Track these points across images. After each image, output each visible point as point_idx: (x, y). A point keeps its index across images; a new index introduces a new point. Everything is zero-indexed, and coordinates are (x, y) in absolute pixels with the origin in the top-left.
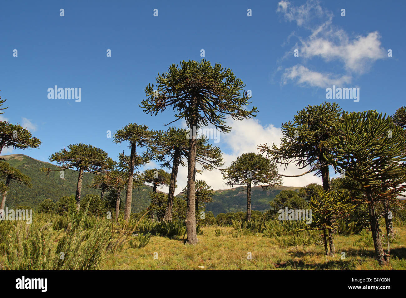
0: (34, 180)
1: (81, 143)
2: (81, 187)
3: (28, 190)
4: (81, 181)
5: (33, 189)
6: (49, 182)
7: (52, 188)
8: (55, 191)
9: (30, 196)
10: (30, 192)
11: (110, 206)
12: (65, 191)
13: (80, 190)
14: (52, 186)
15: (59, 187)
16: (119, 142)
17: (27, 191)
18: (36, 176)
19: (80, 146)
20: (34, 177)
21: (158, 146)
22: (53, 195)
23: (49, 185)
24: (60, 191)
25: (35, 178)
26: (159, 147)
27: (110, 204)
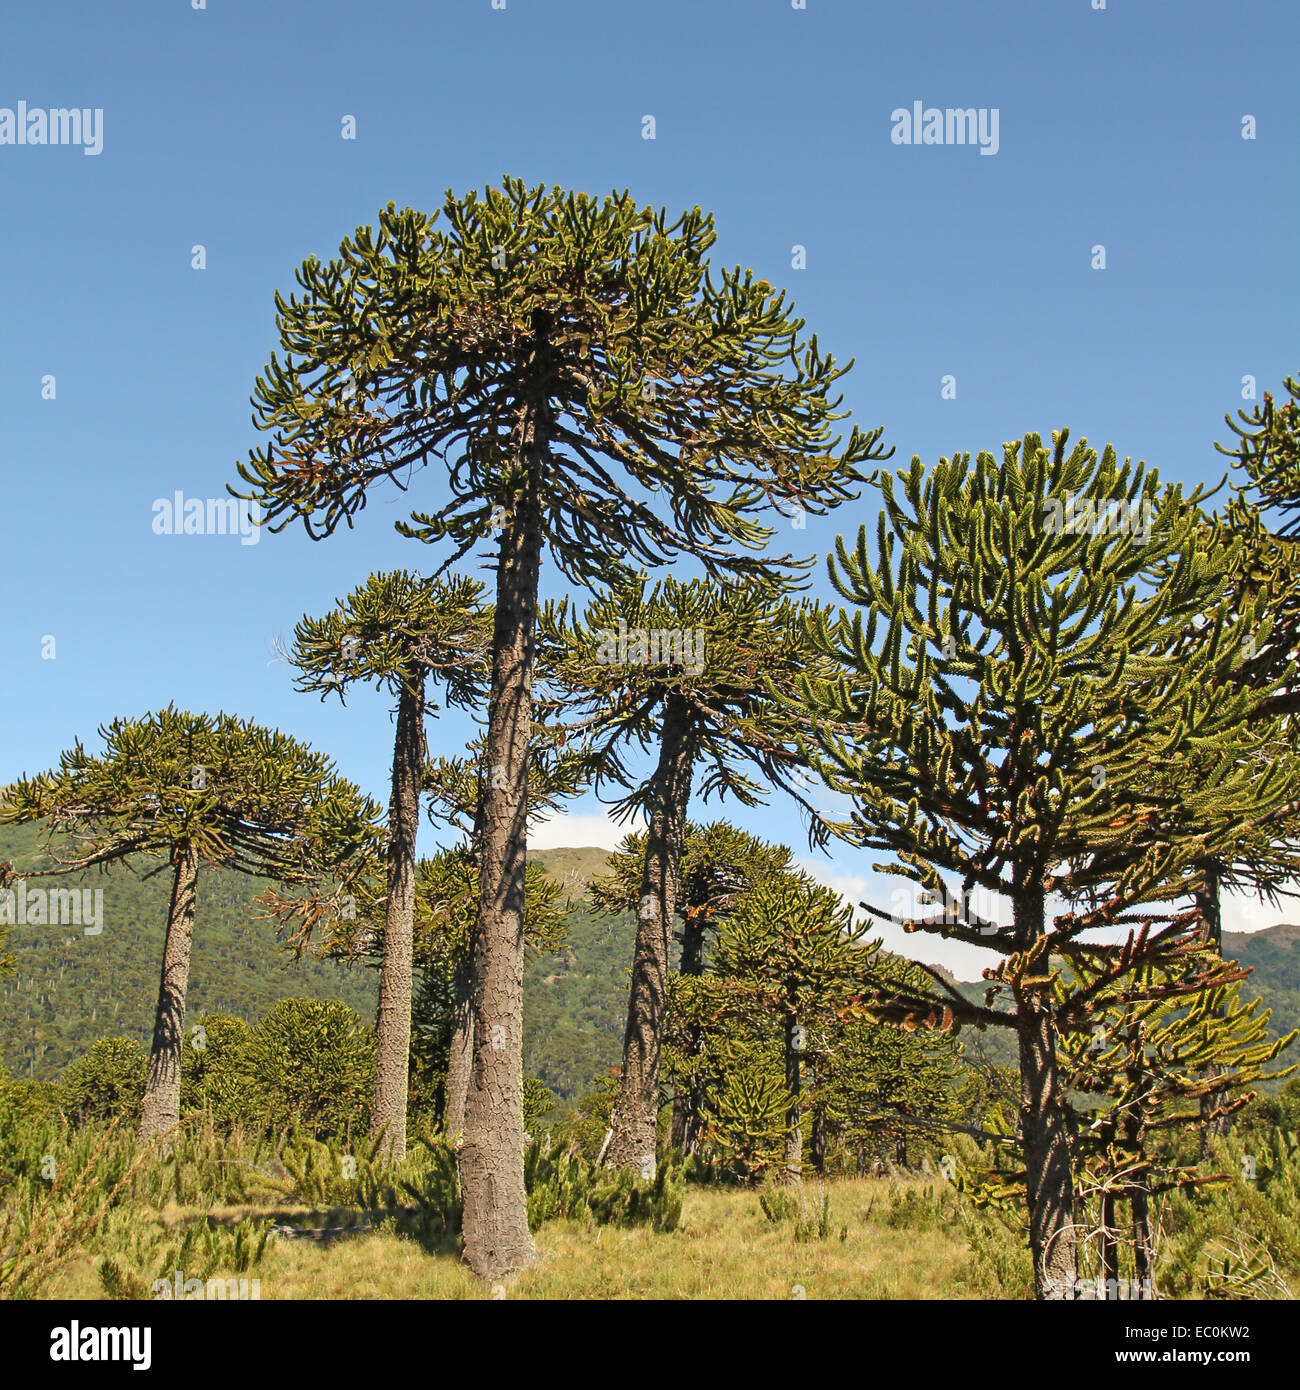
0: (139, 925)
1: (171, 706)
2: (186, 961)
3: (108, 987)
4: (183, 925)
5: (135, 982)
6: (224, 935)
7: (240, 970)
8: (260, 982)
9: (120, 1019)
10: (119, 996)
11: (424, 1061)
12: (315, 984)
13: (180, 979)
14: (238, 954)
15: (278, 962)
16: (332, 685)
17: (103, 992)
18: (149, 904)
19: (171, 721)
20: (139, 907)
21: (570, 691)
22: (245, 1010)
23: (224, 954)
24: (289, 982)
25: (146, 913)
26: (574, 697)
27: (428, 1051)
